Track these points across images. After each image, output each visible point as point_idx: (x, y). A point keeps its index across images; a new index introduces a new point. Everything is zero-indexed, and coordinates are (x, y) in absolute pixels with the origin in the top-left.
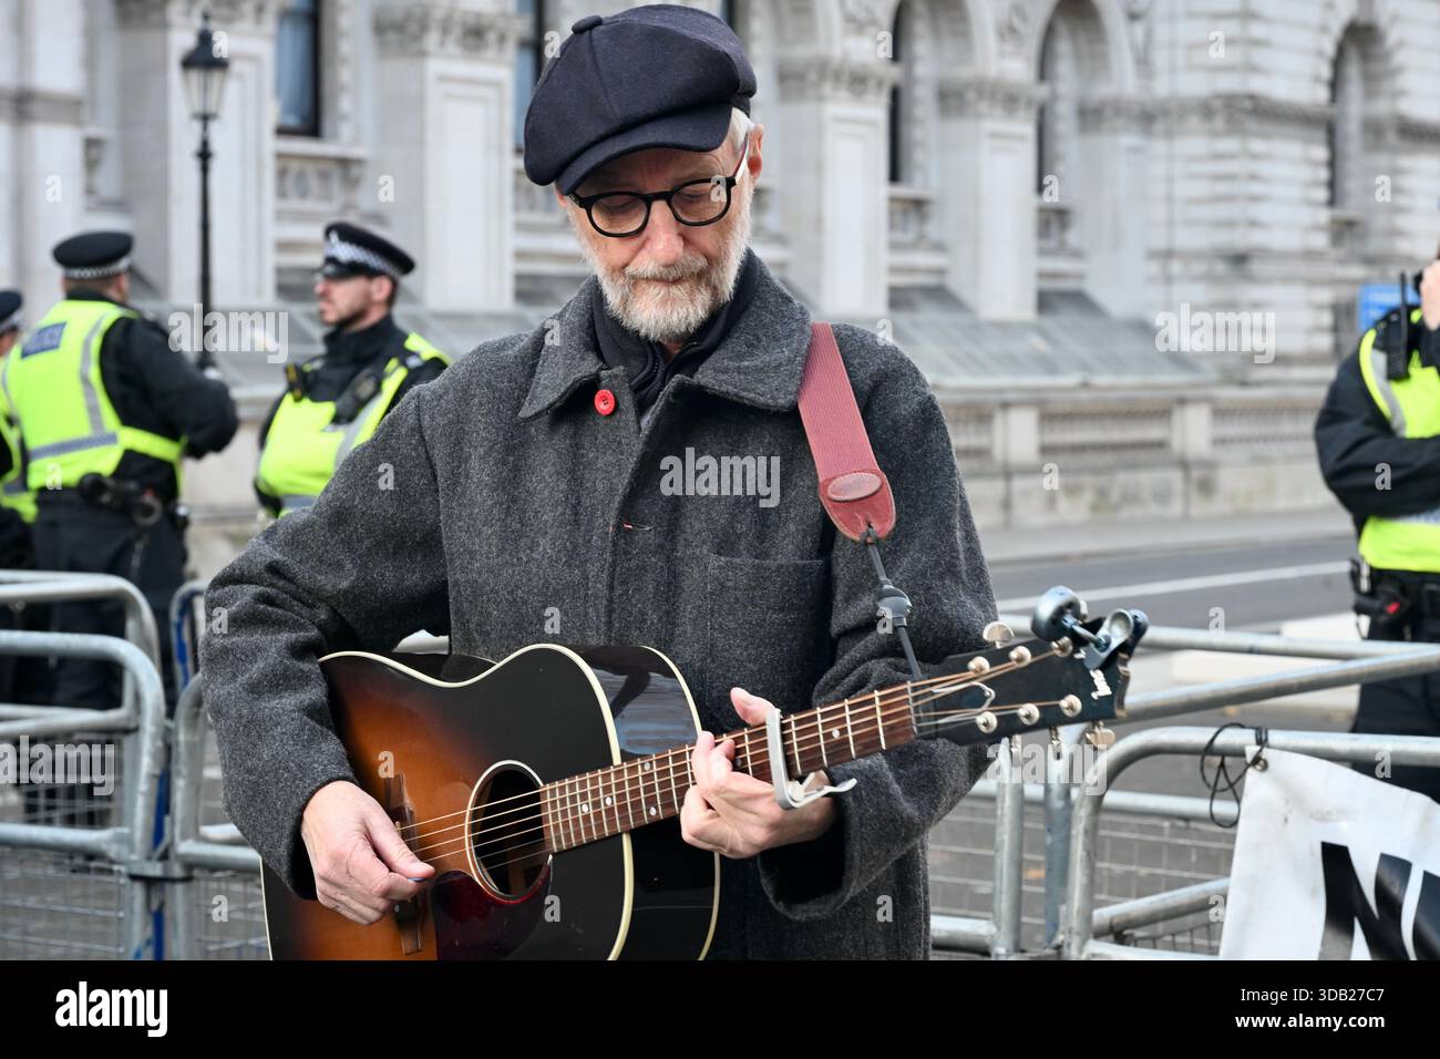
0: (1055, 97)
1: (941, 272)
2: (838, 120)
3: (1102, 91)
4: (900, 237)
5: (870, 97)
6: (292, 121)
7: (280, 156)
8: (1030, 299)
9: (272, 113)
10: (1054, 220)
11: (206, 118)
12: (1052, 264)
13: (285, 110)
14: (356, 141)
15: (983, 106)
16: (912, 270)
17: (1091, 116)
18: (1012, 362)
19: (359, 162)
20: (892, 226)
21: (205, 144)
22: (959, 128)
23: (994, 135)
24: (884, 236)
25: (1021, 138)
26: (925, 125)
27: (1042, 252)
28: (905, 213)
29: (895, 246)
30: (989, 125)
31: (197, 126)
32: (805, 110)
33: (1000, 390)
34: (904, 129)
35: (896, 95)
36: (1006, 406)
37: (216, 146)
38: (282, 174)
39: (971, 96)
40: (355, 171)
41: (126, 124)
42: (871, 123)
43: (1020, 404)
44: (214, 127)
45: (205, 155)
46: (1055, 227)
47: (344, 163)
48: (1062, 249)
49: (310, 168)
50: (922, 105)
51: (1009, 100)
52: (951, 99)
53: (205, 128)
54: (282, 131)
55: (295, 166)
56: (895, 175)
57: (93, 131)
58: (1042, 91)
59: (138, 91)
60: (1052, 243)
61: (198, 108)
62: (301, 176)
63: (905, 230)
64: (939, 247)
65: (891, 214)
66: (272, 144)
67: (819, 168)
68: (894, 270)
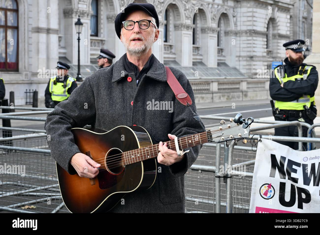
0: (221, 30)
1: (201, 59)
2: (184, 34)
3: (229, 29)
4: (194, 53)
5: (190, 30)
6: (93, 34)
7: (91, 39)
8: (217, 64)
9: (90, 32)
10: (220, 51)
11: (79, 33)
12: (220, 58)
13: (92, 32)
14: (104, 37)
15: (209, 32)
16: (197, 59)
17: (227, 33)
18: (213, 75)
19: (104, 40)
20: (193, 52)
21: (79, 37)
22: (205, 35)
23: (210, 36)
24: (192, 53)
25: (215, 37)
26: (199, 35)
27: (218, 56)
28: (195, 49)
29: (194, 55)
30: (209, 35)
31: (78, 34)
32: (179, 32)
33: (211, 79)
34: (195, 35)
35: (194, 29)
36: (212, 82)
37: (80, 38)
38: (91, 42)
39: (207, 30)
40: (104, 42)
41: (65, 34)
42: (190, 34)
43: (215, 81)
44: (80, 34)
45: (79, 39)
46: (220, 52)
47: (102, 41)
48: (222, 56)
49: (96, 41)
50: (198, 31)
51: (213, 30)
52: (203, 30)
53: (79, 35)
54: (91, 35)
55: (94, 41)
56: (194, 43)
57: (60, 35)
58: (219, 29)
59: (67, 29)
60: (220, 55)
61: (78, 32)
62: (95, 43)
63: (195, 52)
64: (201, 55)
65: (193, 49)
66: (90, 38)
67: (181, 42)
68: (193, 59)
